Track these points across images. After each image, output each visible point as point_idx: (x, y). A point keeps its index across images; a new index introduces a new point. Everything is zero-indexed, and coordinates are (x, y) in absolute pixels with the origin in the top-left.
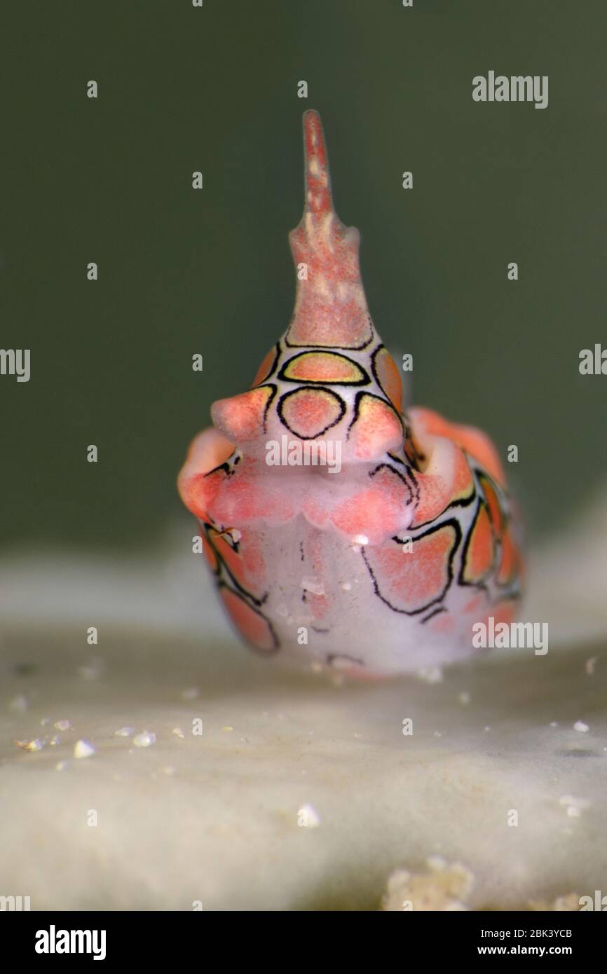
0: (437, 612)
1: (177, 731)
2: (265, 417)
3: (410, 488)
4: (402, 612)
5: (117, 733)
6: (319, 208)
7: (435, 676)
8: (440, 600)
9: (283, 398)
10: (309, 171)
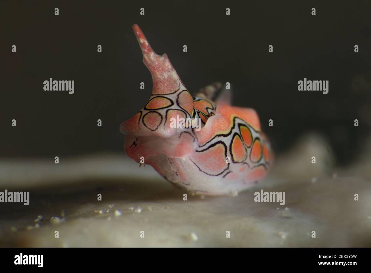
0: (228, 173)
1: (150, 208)
2: (139, 124)
3: (193, 136)
4: (213, 175)
5: (129, 209)
6: (147, 52)
7: (236, 194)
8: (228, 169)
9: (144, 117)
10: (140, 42)
